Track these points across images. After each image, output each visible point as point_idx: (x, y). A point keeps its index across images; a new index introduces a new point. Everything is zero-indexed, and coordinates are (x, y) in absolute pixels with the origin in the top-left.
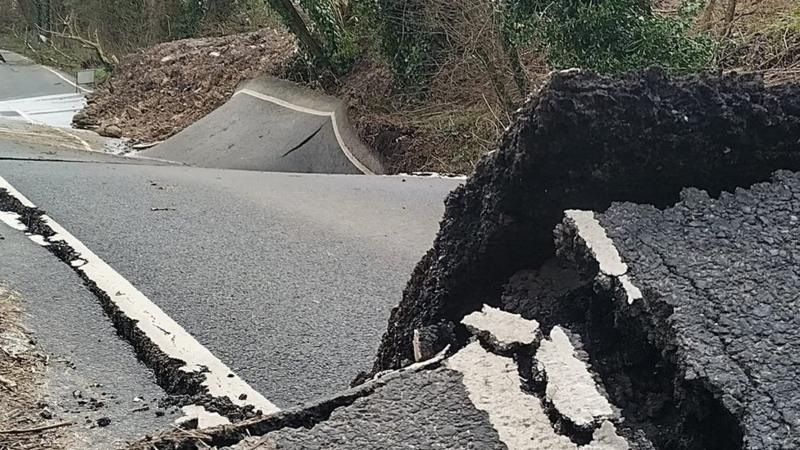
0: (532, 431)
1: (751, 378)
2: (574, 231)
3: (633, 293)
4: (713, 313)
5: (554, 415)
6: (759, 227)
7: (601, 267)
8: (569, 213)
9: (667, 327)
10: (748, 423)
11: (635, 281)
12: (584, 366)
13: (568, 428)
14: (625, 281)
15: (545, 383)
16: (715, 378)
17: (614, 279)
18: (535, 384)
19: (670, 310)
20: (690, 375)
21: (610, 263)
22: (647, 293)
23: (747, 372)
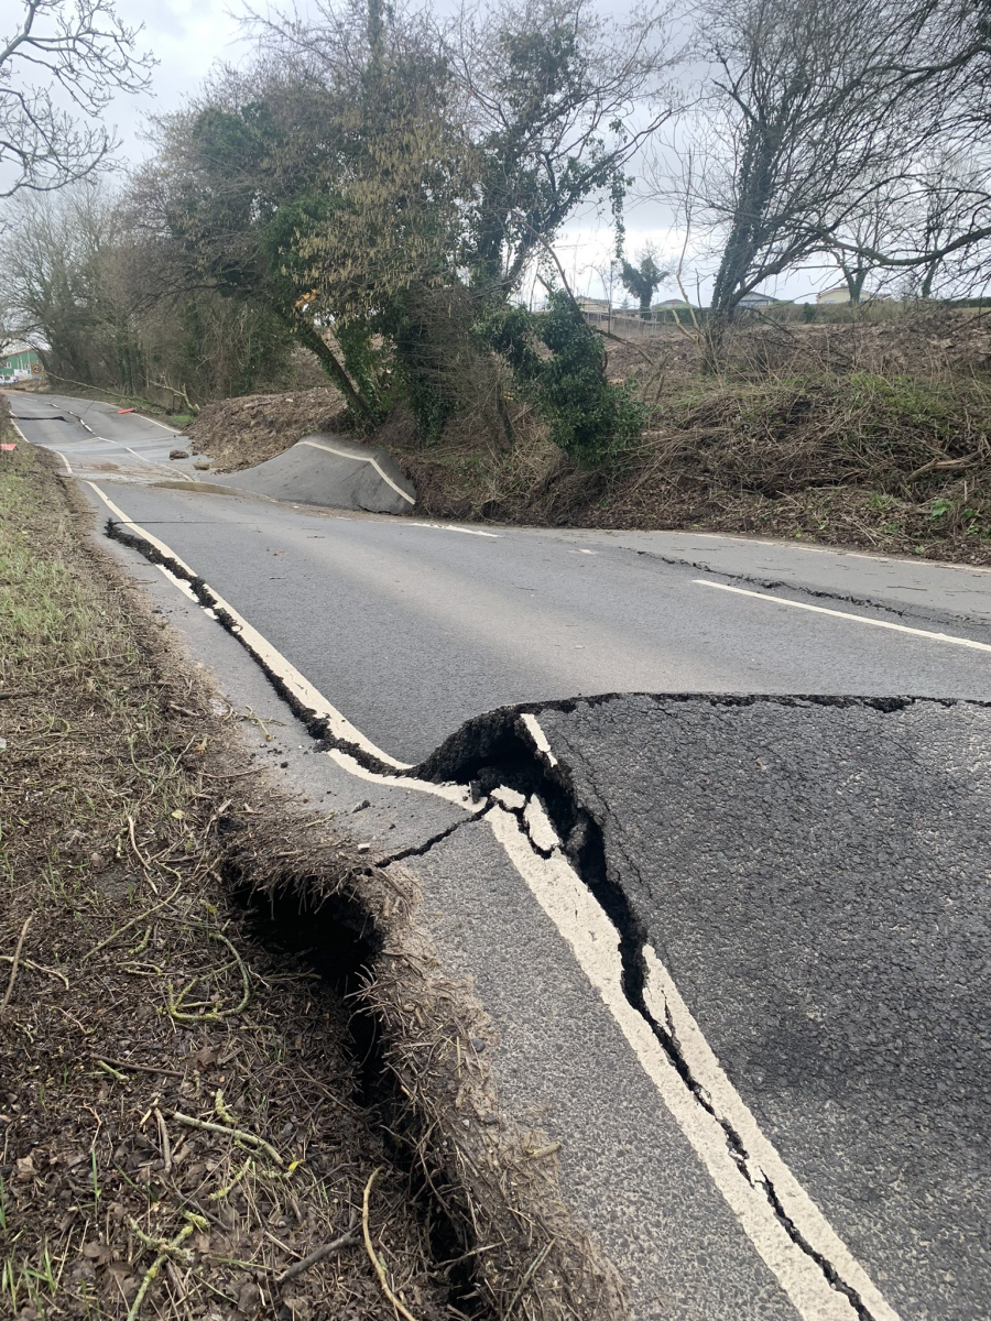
0: (524, 853)
1: (607, 807)
2: (525, 726)
3: (554, 762)
4: (591, 772)
5: (533, 845)
6: (612, 724)
7: (539, 747)
8: (523, 715)
9: (570, 779)
10: (605, 830)
11: (554, 755)
12: (546, 816)
13: (539, 851)
14: (549, 754)
15: (528, 828)
16: (591, 807)
17: (544, 754)
18: (524, 828)
19: (570, 770)
20: (579, 806)
21: (543, 745)
22: (560, 761)
23: (605, 804)
